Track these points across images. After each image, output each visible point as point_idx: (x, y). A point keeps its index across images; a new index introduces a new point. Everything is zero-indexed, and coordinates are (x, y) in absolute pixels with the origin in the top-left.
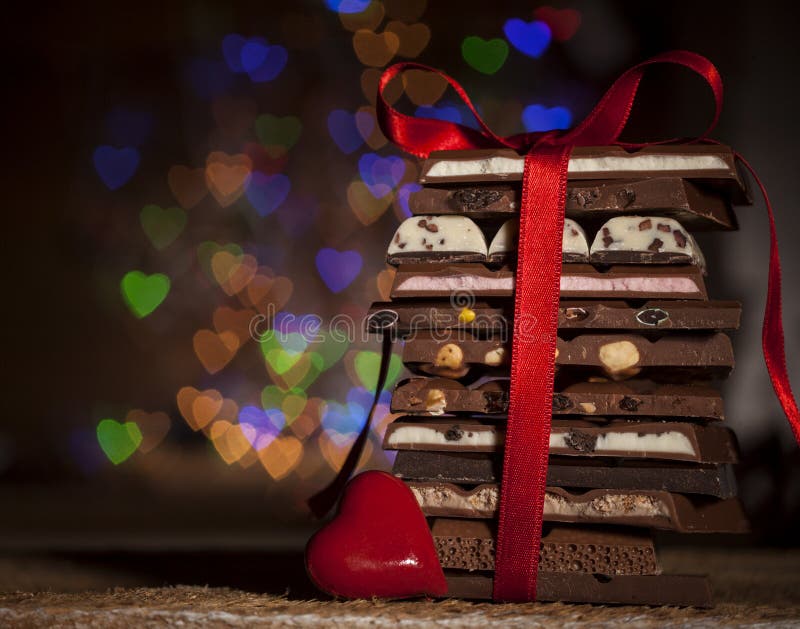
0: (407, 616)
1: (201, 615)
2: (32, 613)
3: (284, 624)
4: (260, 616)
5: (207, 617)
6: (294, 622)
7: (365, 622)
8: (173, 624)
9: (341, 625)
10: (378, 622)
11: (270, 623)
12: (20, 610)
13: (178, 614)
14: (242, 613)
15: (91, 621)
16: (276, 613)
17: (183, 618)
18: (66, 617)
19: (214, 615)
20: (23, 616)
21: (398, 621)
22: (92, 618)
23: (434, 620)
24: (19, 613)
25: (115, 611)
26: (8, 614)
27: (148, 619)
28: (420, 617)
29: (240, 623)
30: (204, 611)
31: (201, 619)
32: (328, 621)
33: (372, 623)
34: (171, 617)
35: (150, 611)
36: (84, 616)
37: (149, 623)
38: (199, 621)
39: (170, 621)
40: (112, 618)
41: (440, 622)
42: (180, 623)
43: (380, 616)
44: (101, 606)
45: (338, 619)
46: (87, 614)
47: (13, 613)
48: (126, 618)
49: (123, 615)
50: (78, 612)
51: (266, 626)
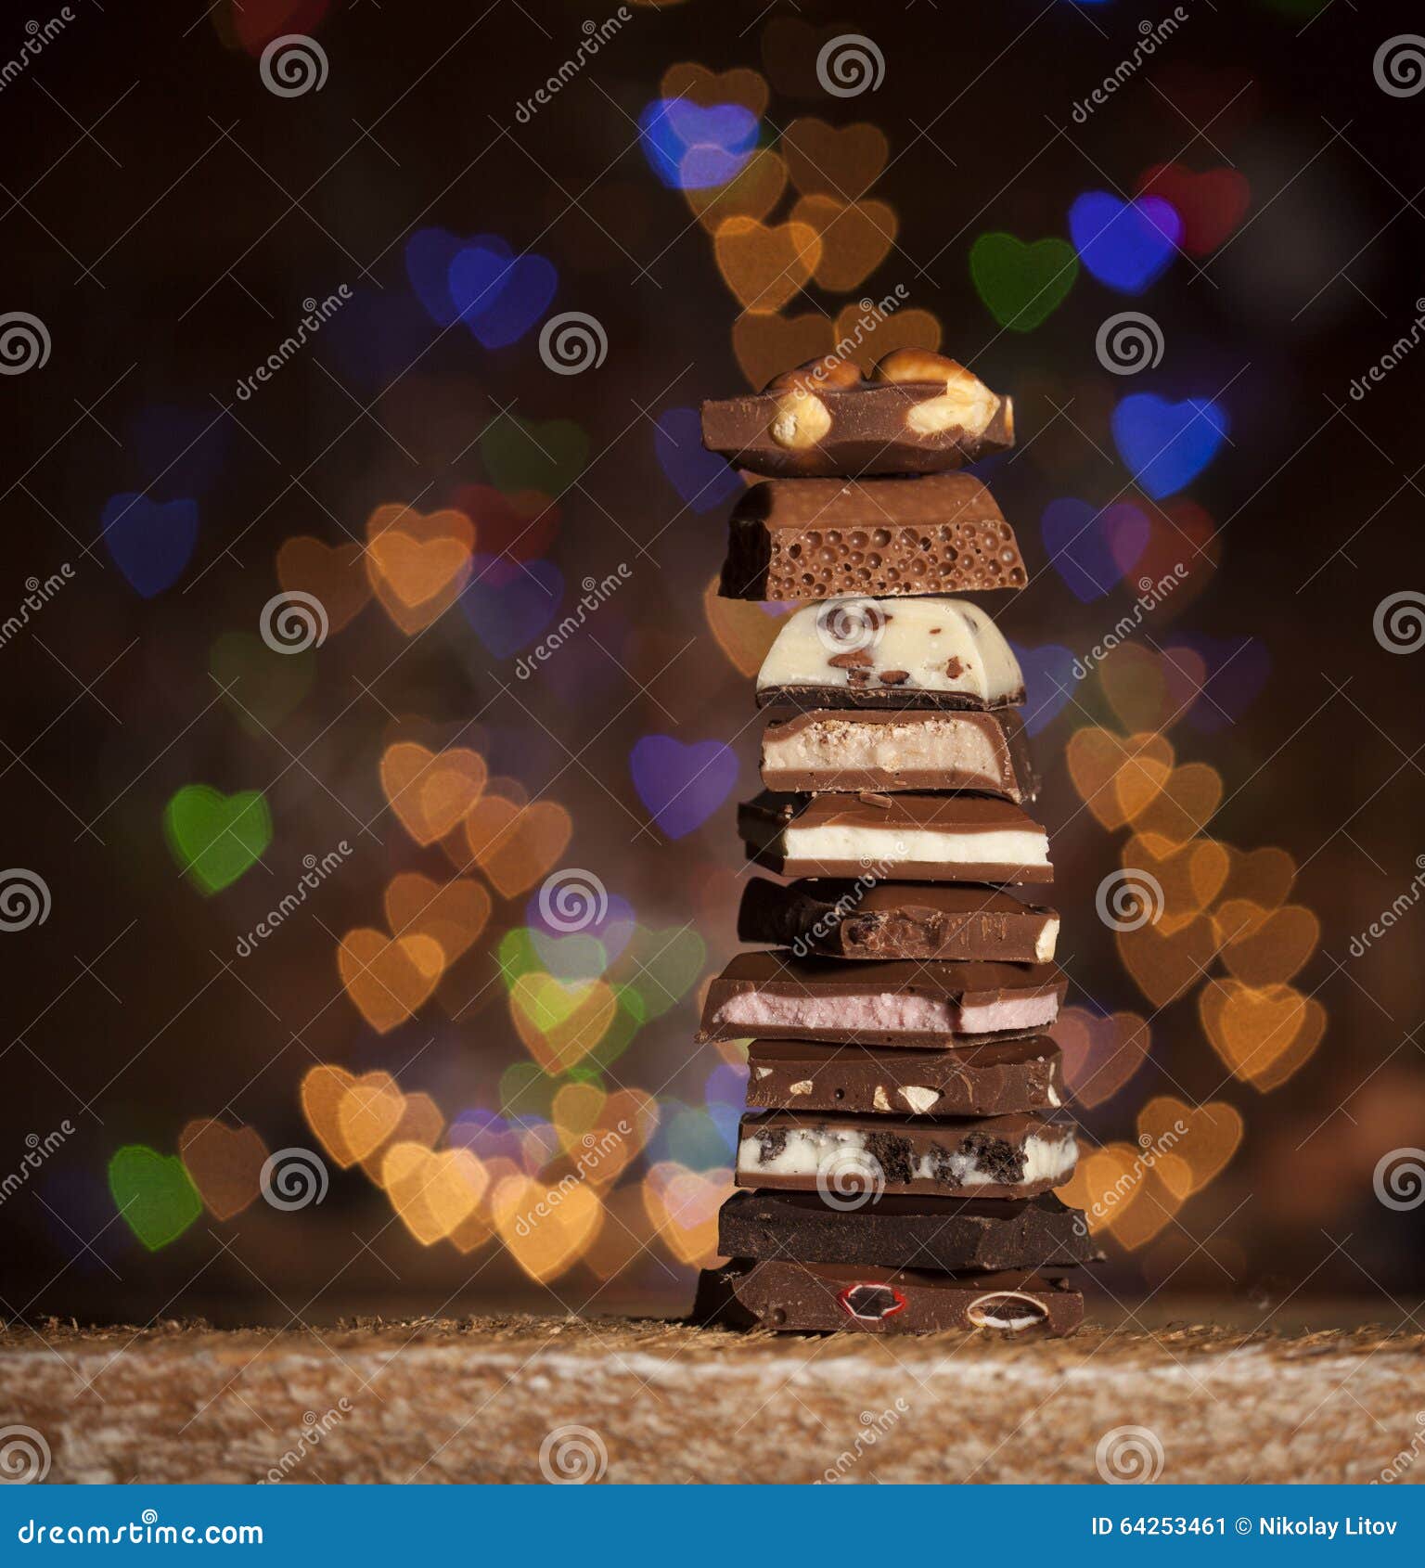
0: (1080, 1360)
1: (588, 1364)
2: (184, 1362)
3: (786, 1382)
4: (730, 1363)
5: (606, 1372)
6: (814, 1377)
7: (983, 1375)
8: (525, 1387)
9: (922, 1384)
10: (1013, 1374)
11: (753, 1381)
12: (154, 1356)
13: (534, 1361)
14: (686, 1357)
15: (326, 1379)
16: (767, 1356)
17: (547, 1372)
18: (267, 1372)
19: (620, 1363)
20: (163, 1369)
21: (1060, 1371)
22: (329, 1373)
23: (1145, 1369)
24: (154, 1364)
25: (386, 1356)
26: (127, 1366)
27: (463, 1373)
28: (1112, 1364)
29: (684, 1381)
30: (596, 1354)
31: (589, 1373)
32: (892, 1374)
33: (999, 1376)
34: (518, 1369)
35: (466, 1356)
36: (309, 1369)
37: (467, 1385)
38: (586, 1379)
39: (514, 1377)
40: (377, 1373)
41: (1160, 1372)
42: (540, 1383)
43: (1017, 1359)
44: (348, 1346)
45: (917, 1370)
46: (316, 1363)
47: (139, 1363)
48: (411, 1372)
49: (403, 1365)
50: (295, 1360)
51: (745, 1389)
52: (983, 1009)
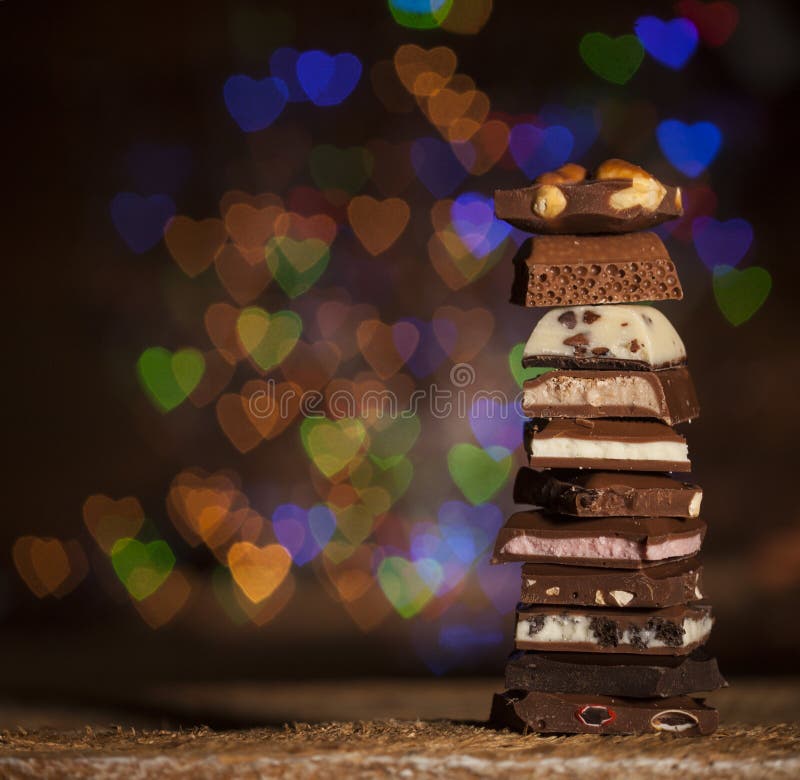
0: (722, 756)
1: (435, 761)
2: (201, 763)
3: (551, 771)
4: (518, 761)
5: (445, 765)
6: (567, 768)
7: (666, 767)
8: (398, 775)
9: (631, 771)
10: (683, 766)
11: (532, 771)
12: (182, 760)
13: (404, 760)
14: (491, 756)
15: (283, 772)
16: (539, 756)
17: (412, 766)
18: (247, 769)
19: (454, 761)
20: (188, 767)
21: (711, 764)
22: (284, 768)
23: (762, 762)
24: (183, 764)
25: (317, 758)
26: (167, 766)
27: (362, 768)
28: (742, 758)
29: (491, 771)
30: (439, 753)
31: (436, 767)
32: (613, 766)
33: (675, 767)
34: (395, 765)
35: (364, 757)
36: (273, 766)
37: (365, 774)
38: (434, 771)
39: (393, 770)
40: (312, 768)
41: (769, 764)
42: (407, 773)
43: (685, 757)
44: (295, 751)
45: (627, 763)
46: (276, 762)
47: (174, 763)
48: (332, 768)
49: (328, 764)
50: (264, 761)
51: (527, 776)
52: (659, 546)
